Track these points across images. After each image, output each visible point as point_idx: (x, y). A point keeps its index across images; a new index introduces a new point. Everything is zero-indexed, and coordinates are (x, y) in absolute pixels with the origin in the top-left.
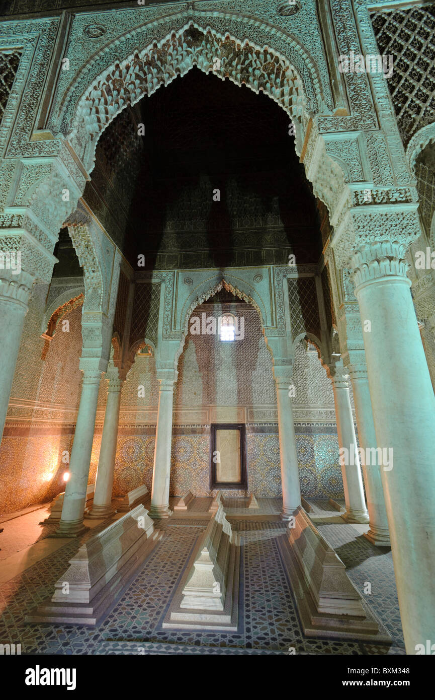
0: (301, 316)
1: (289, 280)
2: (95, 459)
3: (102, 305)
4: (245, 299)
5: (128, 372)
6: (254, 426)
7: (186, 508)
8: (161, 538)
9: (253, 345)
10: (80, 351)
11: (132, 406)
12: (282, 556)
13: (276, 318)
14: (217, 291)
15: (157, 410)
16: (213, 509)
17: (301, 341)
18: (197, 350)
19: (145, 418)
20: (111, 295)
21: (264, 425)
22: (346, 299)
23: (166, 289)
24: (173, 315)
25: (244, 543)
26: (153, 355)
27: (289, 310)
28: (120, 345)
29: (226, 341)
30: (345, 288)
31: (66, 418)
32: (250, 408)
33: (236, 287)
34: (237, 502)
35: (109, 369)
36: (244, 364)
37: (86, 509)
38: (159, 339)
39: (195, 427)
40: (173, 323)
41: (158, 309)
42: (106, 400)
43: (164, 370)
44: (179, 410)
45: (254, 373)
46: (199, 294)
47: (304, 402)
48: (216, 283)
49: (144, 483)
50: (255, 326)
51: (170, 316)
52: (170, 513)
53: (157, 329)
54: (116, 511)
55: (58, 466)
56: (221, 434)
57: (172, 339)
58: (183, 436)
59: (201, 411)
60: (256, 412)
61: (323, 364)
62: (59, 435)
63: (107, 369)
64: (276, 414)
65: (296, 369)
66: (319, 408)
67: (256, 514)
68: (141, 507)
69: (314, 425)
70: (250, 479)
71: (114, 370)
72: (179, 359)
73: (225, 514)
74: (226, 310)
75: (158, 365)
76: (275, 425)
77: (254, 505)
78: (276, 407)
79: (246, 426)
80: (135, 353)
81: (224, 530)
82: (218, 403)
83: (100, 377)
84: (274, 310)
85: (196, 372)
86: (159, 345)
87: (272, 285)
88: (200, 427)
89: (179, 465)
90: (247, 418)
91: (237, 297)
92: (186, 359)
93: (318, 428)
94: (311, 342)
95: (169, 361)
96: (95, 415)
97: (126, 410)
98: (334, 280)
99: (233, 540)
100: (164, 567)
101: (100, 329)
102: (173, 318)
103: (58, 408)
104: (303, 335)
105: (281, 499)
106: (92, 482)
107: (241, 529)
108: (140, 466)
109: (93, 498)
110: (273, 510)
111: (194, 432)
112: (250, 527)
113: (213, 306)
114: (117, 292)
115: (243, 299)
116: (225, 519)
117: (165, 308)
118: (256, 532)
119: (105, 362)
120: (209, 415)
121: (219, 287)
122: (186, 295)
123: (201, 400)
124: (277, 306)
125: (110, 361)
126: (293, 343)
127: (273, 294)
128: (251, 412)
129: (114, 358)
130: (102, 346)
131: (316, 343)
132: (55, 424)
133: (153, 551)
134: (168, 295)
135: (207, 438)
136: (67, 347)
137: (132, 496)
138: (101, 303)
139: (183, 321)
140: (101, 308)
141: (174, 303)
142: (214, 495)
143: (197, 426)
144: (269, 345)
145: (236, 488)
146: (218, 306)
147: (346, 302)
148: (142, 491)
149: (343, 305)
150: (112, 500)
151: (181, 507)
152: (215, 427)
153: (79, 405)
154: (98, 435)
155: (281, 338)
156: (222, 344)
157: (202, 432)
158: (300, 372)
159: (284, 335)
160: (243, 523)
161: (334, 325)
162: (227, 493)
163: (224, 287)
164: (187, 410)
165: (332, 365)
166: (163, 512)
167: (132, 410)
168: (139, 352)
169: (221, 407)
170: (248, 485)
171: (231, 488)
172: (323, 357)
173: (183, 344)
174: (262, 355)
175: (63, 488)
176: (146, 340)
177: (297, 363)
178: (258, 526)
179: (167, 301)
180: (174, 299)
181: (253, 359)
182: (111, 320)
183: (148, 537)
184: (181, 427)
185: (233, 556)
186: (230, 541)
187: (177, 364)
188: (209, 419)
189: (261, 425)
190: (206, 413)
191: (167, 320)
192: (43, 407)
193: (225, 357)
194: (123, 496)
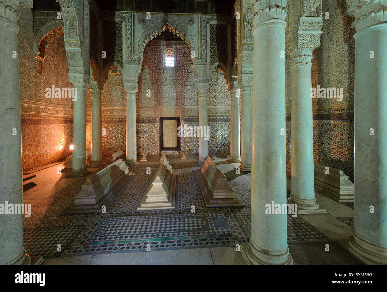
0: (217, 52)
1: (210, 25)
2: (89, 137)
3: (79, 35)
4: (181, 38)
5: (104, 85)
6: (185, 118)
7: (147, 160)
8: (133, 174)
9: (186, 70)
10: (67, 70)
11: (109, 106)
12: (198, 178)
13: (201, 52)
14: (163, 31)
15: (126, 109)
16: (161, 160)
17: (215, 68)
18: (150, 72)
19: (119, 114)
20: (85, 28)
21: (190, 118)
22: (245, 41)
23: (126, 27)
24: (133, 47)
25: (178, 174)
26: (121, 74)
27: (209, 47)
28: (97, 66)
29: (168, 67)
30: (245, 33)
31: (65, 114)
32: (183, 108)
33: (175, 29)
34: (175, 156)
35: (91, 82)
36: (180, 82)
37: (87, 163)
38: (124, 63)
39: (150, 119)
40: (133, 52)
41: (122, 41)
42: (91, 103)
43: (129, 84)
44: (140, 109)
45: (186, 87)
46: (150, 31)
47: (214, 105)
48: (162, 24)
49: (121, 149)
50: (188, 58)
51: (130, 47)
52: (138, 163)
53: (122, 56)
54: (106, 164)
55: (65, 142)
56: (166, 122)
57: (133, 63)
58: (143, 124)
59: (154, 110)
60: (187, 110)
61: (227, 82)
62: (63, 124)
63: (89, 82)
64: (198, 112)
65: (211, 86)
66: (222, 108)
67: (185, 162)
68: (121, 160)
69: (219, 117)
70: (182, 145)
71: (94, 83)
72: (138, 77)
73: (168, 162)
74: (168, 45)
75: (124, 81)
76: (197, 117)
77: (183, 158)
78: (198, 108)
79: (181, 118)
80: (108, 72)
81: (168, 168)
82: (164, 105)
83: (85, 86)
84: (200, 47)
85: (150, 86)
86: (124, 67)
87: (200, 29)
88: (153, 119)
89: (142, 140)
90: (181, 114)
91: (176, 36)
92: (143, 78)
93: (220, 119)
94: (221, 69)
95: (132, 78)
96: (85, 112)
97: (106, 109)
98: (239, 27)
99: (173, 172)
100: (136, 186)
101: (80, 53)
102: (133, 48)
103: (58, 108)
104: (217, 64)
105: (198, 154)
106: (89, 149)
107: (177, 168)
108: (118, 141)
109: (91, 158)
110: (194, 159)
111: (150, 121)
112: (181, 167)
113: (160, 43)
114: (89, 25)
115: (180, 38)
116: (168, 164)
117: (126, 41)
118: (185, 169)
119: (87, 77)
120: (159, 112)
121: (164, 27)
122: (141, 32)
123: (153, 103)
124: (202, 44)
125: (90, 77)
126: (210, 69)
127: (200, 35)
128: (184, 111)
129: (93, 75)
130: (83, 65)
131: (224, 69)
132: (58, 117)
133: (129, 180)
134: (128, 31)
135: (158, 125)
136: (57, 66)
137: (115, 156)
138: (78, 33)
139: (140, 51)
140: (78, 37)
141: (133, 37)
142: (162, 154)
143: (151, 118)
144: (196, 70)
145: (174, 150)
146: (163, 42)
147: (245, 43)
148: (121, 153)
149: (242, 45)
150: (103, 159)
151: (144, 160)
152: (162, 119)
153: (73, 106)
154: (89, 124)
155: (204, 66)
156: (166, 68)
157: (155, 121)
158: (213, 87)
159: (205, 64)
160: (178, 165)
161: (236, 58)
162: (169, 153)
163: (167, 28)
164: (145, 109)
165: (231, 83)
166: (134, 163)
167: (110, 109)
168: (111, 72)
169: (166, 108)
170: (181, 148)
171: (172, 150)
172: (227, 78)
173: (140, 67)
174: (191, 77)
175: (71, 153)
176: (115, 63)
177: (212, 82)
178: (185, 167)
179: (127, 36)
180: (133, 35)
181: (186, 79)
182: (87, 48)
183: (126, 174)
184: (141, 119)
185: (173, 181)
186: (171, 173)
187: (137, 80)
188: (159, 114)
189: (189, 118)
190: (156, 111)
191: (129, 50)
192: (47, 106)
193: (168, 77)
194: (109, 157)
